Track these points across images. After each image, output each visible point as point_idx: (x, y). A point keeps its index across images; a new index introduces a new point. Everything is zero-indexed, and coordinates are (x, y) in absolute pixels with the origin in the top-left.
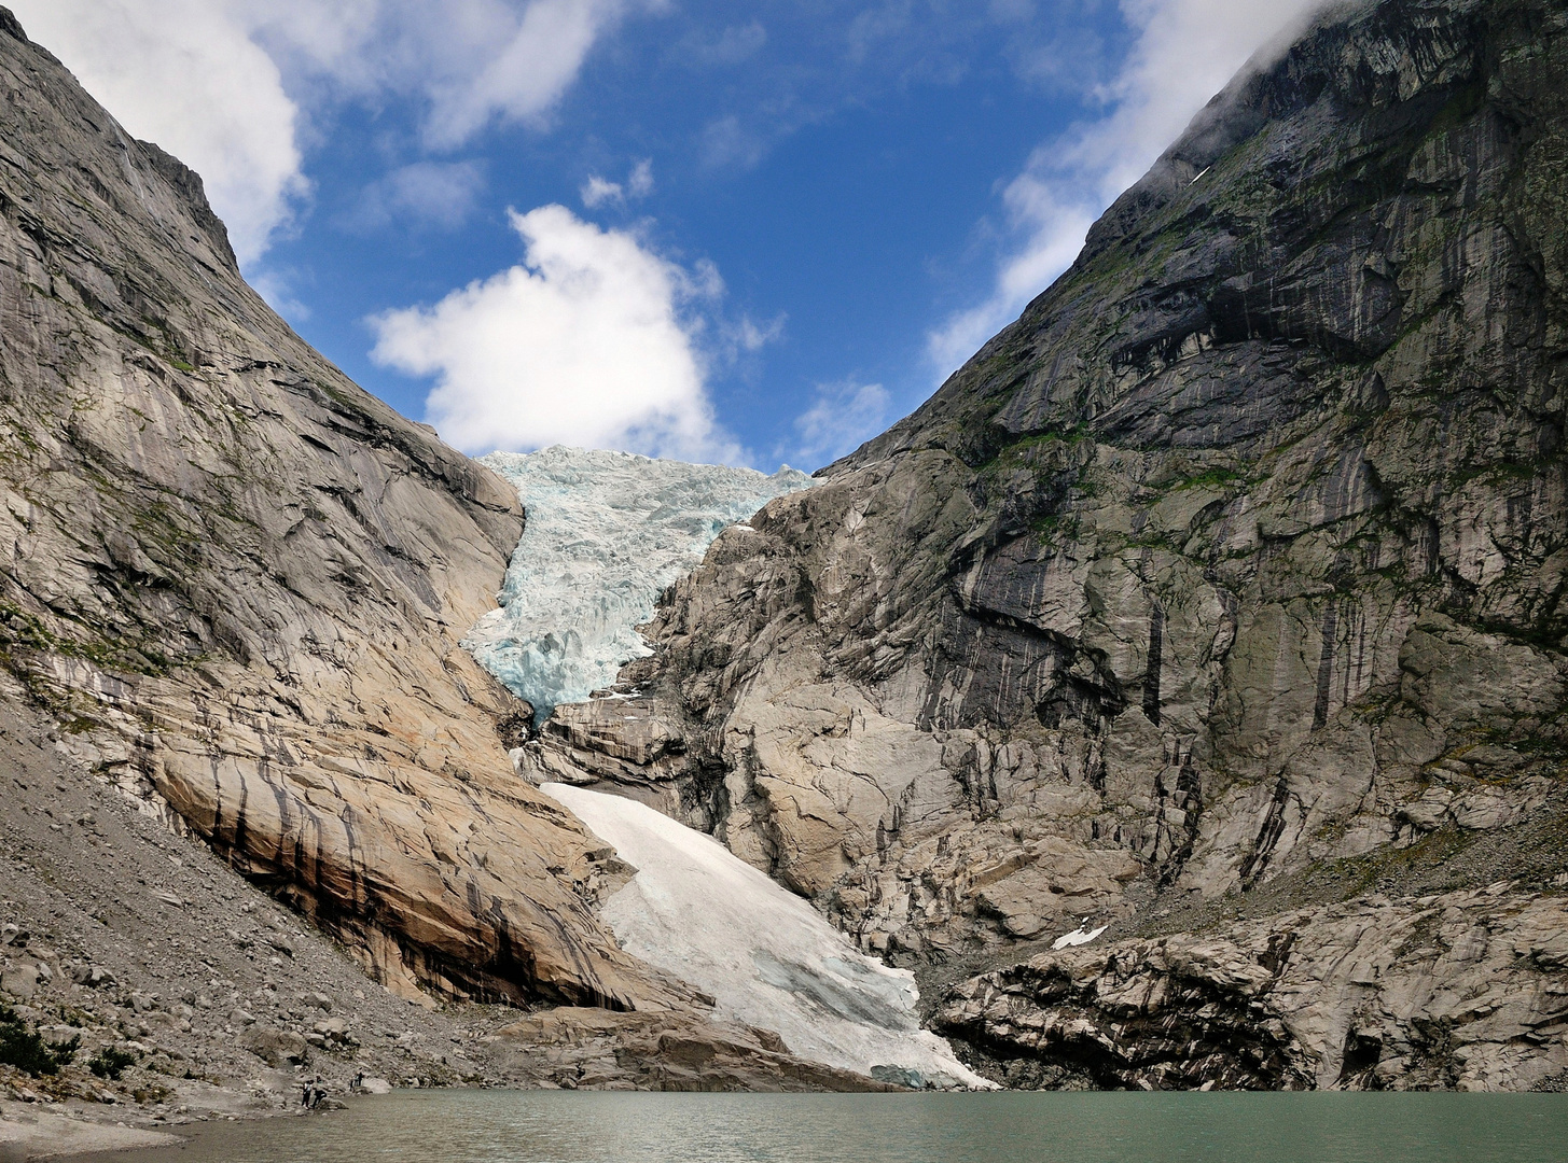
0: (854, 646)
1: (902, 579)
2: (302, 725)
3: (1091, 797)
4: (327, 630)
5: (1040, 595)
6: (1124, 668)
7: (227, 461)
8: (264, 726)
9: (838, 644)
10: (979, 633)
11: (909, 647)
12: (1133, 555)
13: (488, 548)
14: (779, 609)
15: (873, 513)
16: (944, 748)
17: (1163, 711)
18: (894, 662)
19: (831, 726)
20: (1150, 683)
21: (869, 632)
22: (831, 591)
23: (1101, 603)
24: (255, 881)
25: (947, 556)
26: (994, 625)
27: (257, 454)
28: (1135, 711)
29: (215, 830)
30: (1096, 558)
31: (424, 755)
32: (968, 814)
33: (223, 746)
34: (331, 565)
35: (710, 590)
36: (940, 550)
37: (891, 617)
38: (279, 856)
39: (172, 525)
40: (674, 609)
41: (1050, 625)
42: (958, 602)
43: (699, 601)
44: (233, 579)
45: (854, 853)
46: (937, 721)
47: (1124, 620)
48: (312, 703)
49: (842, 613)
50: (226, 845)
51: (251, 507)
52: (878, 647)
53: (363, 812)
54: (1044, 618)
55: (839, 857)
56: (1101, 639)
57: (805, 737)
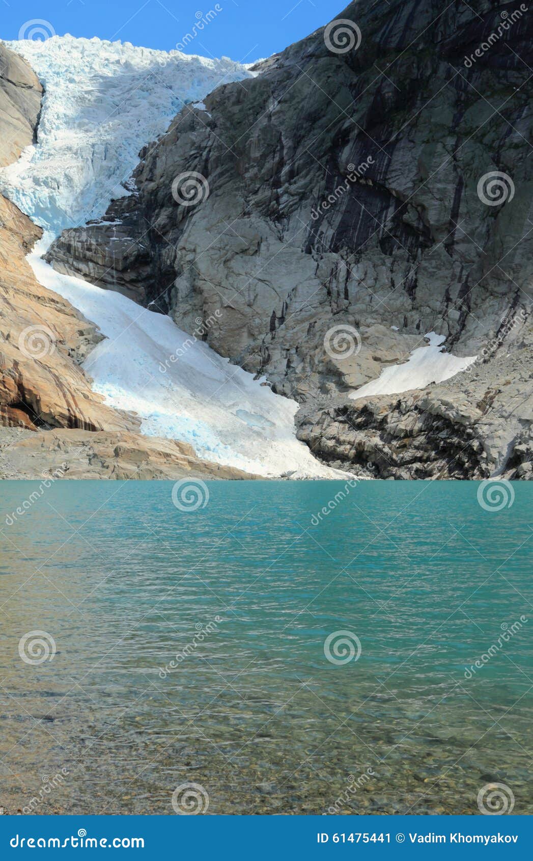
0: (266, 194)
1: (300, 151)
3: (407, 302)
5: (389, 165)
6: (435, 218)
9: (256, 193)
11: (303, 196)
12: (450, 142)
13: (17, 114)
14: (217, 167)
15: (286, 101)
16: (318, 265)
17: (455, 247)
18: (291, 206)
19: (246, 248)
20: (450, 227)
21: (277, 184)
22: (252, 155)
23: (426, 173)
25: (332, 134)
26: (358, 183)
28: (439, 246)
30: (428, 142)
32: (328, 308)
35: (171, 151)
36: (328, 130)
37: (292, 174)
41: (393, 186)
42: (336, 167)
43: (164, 158)
45: (255, 332)
46: (316, 247)
47: (439, 186)
49: (259, 171)
52: (282, 195)
54: (390, 181)
55: (245, 335)
56: (423, 197)
57: (229, 255)
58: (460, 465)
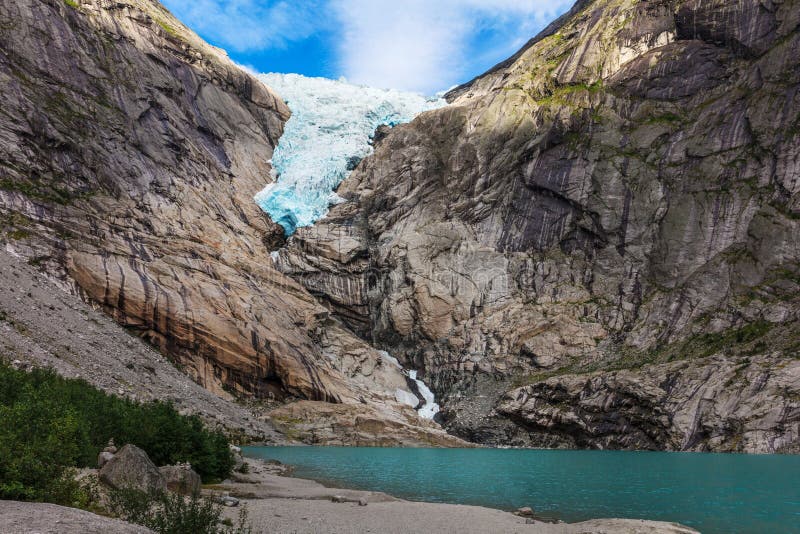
0: (464, 202)
1: (493, 165)
2: (152, 237)
3: (586, 295)
4: (166, 178)
5: (567, 178)
6: (608, 224)
7: (101, 68)
8: (131, 236)
9: (456, 200)
10: (533, 198)
11: (495, 204)
12: (619, 160)
13: (258, 130)
14: (423, 178)
15: (480, 125)
16: (509, 262)
17: (626, 248)
18: (485, 212)
19: (449, 247)
20: (620, 232)
21: (473, 194)
22: (454, 170)
23: (599, 186)
24: (129, 328)
25: (519, 153)
26: (541, 194)
27: (120, 65)
28: (611, 248)
29: (106, 299)
30: (599, 160)
31: (224, 256)
32: (520, 300)
33: (108, 249)
34: (166, 137)
35: (386, 164)
36: (514, 149)
37: (485, 186)
38: (144, 315)
39: (68, 108)
40: (365, 174)
41: (571, 196)
42: (523, 180)
43: (380, 170)
44: (110, 144)
45: (458, 318)
46: (507, 247)
47: (611, 197)
48: (159, 223)
49: (459, 182)
50: (111, 307)
51: (117, 99)
52: (478, 203)
53: (191, 290)
54: (569, 193)
55: (450, 320)
56: (598, 207)
57: (435, 252)
58: (652, 438)
